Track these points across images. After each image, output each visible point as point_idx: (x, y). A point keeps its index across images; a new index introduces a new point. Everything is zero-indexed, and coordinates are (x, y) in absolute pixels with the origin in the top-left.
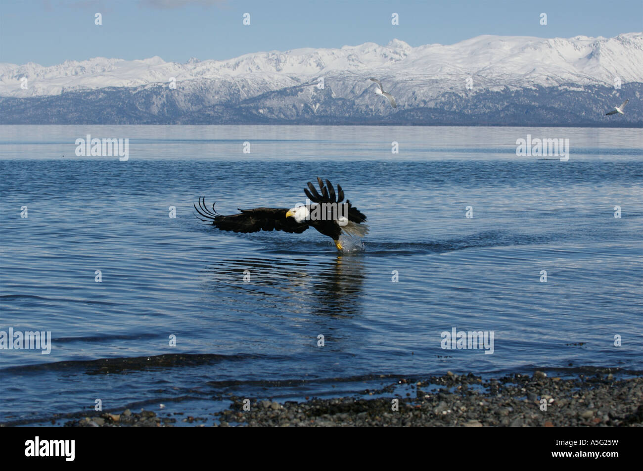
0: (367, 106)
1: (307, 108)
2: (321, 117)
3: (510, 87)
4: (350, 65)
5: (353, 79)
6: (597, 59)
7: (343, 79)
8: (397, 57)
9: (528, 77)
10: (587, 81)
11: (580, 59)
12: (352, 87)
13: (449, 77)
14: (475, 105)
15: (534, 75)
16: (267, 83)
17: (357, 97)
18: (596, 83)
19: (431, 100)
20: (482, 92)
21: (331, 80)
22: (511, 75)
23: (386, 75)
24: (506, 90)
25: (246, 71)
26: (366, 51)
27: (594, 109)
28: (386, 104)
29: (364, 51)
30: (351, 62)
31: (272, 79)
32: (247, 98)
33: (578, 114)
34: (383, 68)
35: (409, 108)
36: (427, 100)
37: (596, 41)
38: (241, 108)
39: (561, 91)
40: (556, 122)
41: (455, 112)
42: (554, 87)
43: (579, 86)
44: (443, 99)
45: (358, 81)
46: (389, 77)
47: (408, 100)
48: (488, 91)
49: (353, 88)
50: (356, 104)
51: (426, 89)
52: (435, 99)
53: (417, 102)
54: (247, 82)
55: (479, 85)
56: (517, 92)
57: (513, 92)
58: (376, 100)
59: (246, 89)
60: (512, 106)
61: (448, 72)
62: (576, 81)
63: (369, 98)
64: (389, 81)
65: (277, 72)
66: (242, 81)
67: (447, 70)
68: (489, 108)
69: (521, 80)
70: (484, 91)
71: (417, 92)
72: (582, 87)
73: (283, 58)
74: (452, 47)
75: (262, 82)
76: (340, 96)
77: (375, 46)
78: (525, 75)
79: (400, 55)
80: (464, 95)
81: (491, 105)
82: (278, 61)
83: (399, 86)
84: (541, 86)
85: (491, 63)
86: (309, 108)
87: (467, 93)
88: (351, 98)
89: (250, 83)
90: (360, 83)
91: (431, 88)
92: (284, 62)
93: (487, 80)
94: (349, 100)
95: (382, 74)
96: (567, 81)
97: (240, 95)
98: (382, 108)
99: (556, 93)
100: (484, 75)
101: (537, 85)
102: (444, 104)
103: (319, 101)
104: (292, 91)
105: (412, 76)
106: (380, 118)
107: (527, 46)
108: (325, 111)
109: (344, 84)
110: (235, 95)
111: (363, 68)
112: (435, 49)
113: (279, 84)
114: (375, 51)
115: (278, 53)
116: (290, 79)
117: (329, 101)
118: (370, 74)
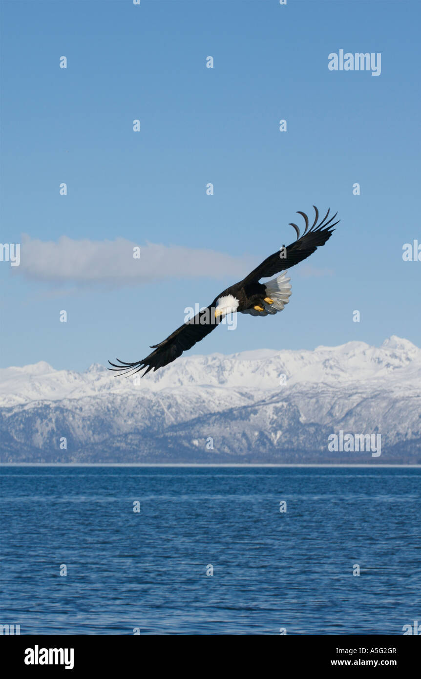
1: (263, 438)
2: (283, 451)
4: (327, 374)
5: (331, 395)
7: (316, 395)
8: (396, 362)
12: (329, 407)
16: (204, 402)
17: (338, 422)
21: (298, 396)
23: (379, 389)
25: (175, 383)
26: (351, 353)
29: (347, 354)
30: (329, 370)
31: (212, 394)
32: (175, 423)
34: (375, 379)
35: (414, 437)
38: (166, 438)
45: (339, 398)
46: (384, 391)
47: (413, 426)
49: (332, 408)
54: (175, 399)
58: (364, 426)
59: (174, 410)
63: (356, 422)
64: (384, 398)
65: (220, 385)
66: (168, 398)
73: (228, 365)
75: (197, 399)
76: (312, 421)
77: (364, 346)
79: (401, 360)
82: (222, 368)
83: (399, 404)
86: (267, 437)
88: (328, 424)
89: (180, 401)
90: (341, 401)
92: (230, 370)
94: (325, 426)
95: (375, 387)
97: (164, 419)
103: (280, 427)
104: (241, 413)
105: (418, 391)
109: (317, 402)
110: (157, 419)
111: (346, 379)
113: (222, 402)
114: (364, 353)
115: (221, 357)
116: (238, 395)
117: (295, 427)
118: (356, 388)
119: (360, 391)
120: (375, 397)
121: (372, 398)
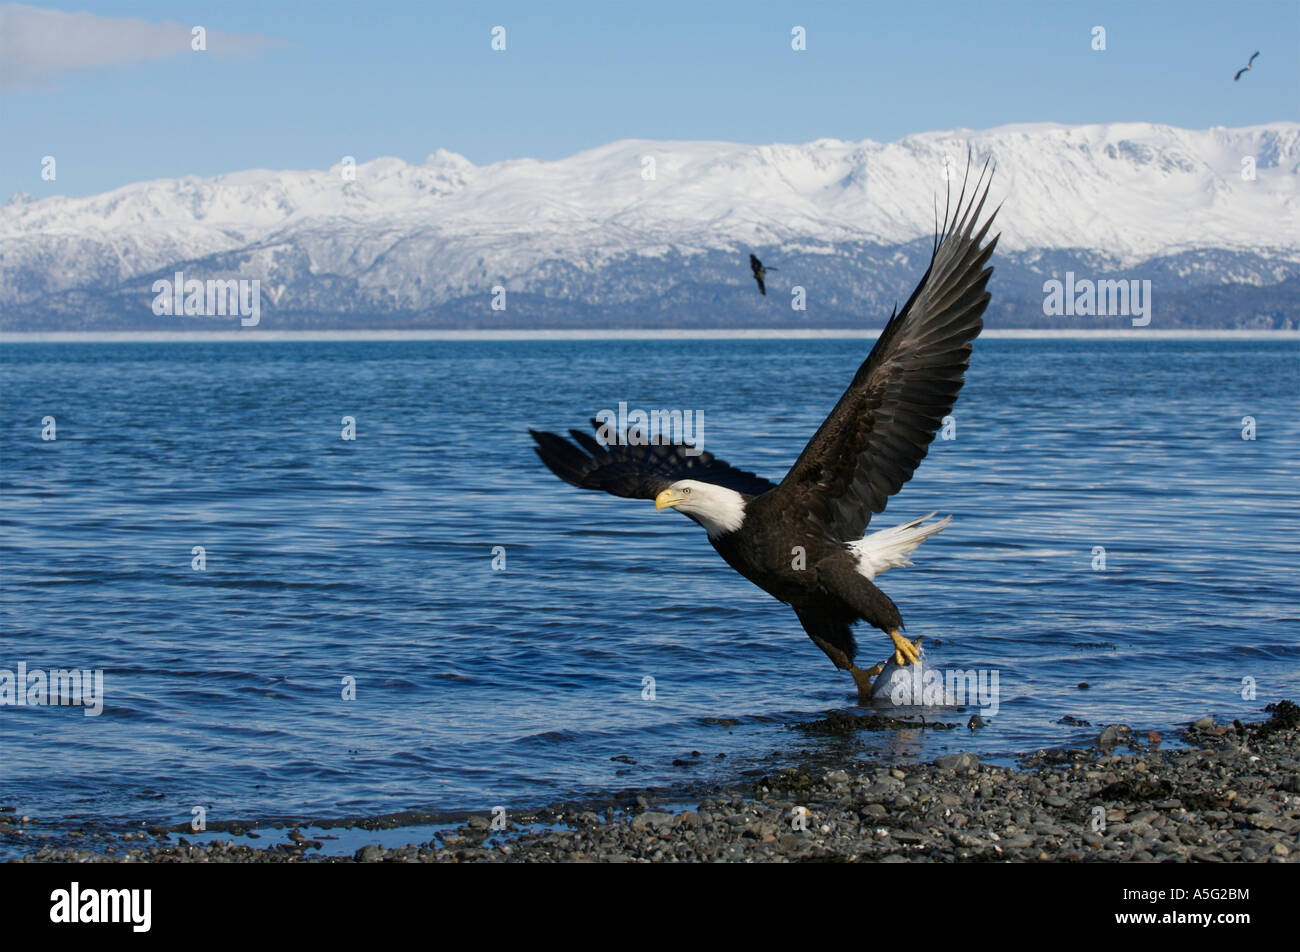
0: (384, 290)
2: (287, 313)
3: (680, 247)
4: (347, 204)
5: (354, 234)
6: (861, 187)
7: (333, 234)
8: (445, 187)
9: (717, 225)
10: (840, 234)
11: (826, 187)
12: (352, 250)
13: (554, 228)
14: (608, 286)
15: (730, 221)
16: (175, 245)
17: (364, 272)
18: (860, 236)
19: (516, 276)
20: (624, 259)
21: (307, 236)
22: (681, 222)
23: (422, 225)
24: (673, 254)
25: (132, 219)
26: (381, 175)
27: (856, 291)
28: (422, 285)
29: (376, 176)
30: (350, 199)
31: (186, 234)
32: (134, 276)
33: (822, 301)
34: (416, 210)
35: (472, 292)
36: (508, 276)
37: (859, 150)
38: (121, 297)
39: (787, 253)
40: (775, 319)
41: (565, 302)
42: (771, 247)
43: (823, 244)
44: (541, 274)
45: (366, 238)
46: (429, 228)
47: (469, 277)
48: (634, 257)
49: (356, 252)
50: (361, 285)
51: (505, 253)
52: (526, 275)
53: (487, 280)
54: (133, 242)
55: (616, 243)
56: (695, 257)
57: (686, 258)
58: (402, 277)
59: (132, 256)
60: (685, 287)
61: (551, 216)
62: (817, 234)
63: (389, 272)
64: (429, 238)
65: (197, 222)
66: (124, 239)
67: (548, 213)
68: (637, 290)
69: (702, 232)
70: (627, 256)
71: (488, 260)
72: (831, 246)
73: (207, 192)
74: (559, 165)
75: (165, 240)
76: (328, 271)
77: (400, 164)
78: (711, 222)
79: (451, 183)
80: (585, 265)
81: (640, 285)
82: (198, 197)
83: (450, 247)
84: (746, 245)
85: (640, 199)
87: (592, 261)
88: (350, 274)
89: (140, 243)
90: (368, 243)
91: (518, 251)
92: (211, 200)
93: (632, 233)
94: (346, 278)
95: (416, 222)
96: (799, 234)
97: (118, 269)
98: (414, 294)
99: (776, 259)
100: (626, 223)
101: (738, 242)
102: (544, 283)
103: (282, 279)
104: (227, 260)
105: (477, 227)
106: (410, 314)
107: (716, 162)
108: (297, 301)
109: (335, 244)
110: (109, 269)
111: (375, 212)
112: (525, 169)
113: (201, 245)
114: (399, 174)
115: (197, 180)
116: (223, 235)
117: (304, 280)
118: (389, 224)
119: (395, 227)
120: (416, 236)
121: (412, 237)
